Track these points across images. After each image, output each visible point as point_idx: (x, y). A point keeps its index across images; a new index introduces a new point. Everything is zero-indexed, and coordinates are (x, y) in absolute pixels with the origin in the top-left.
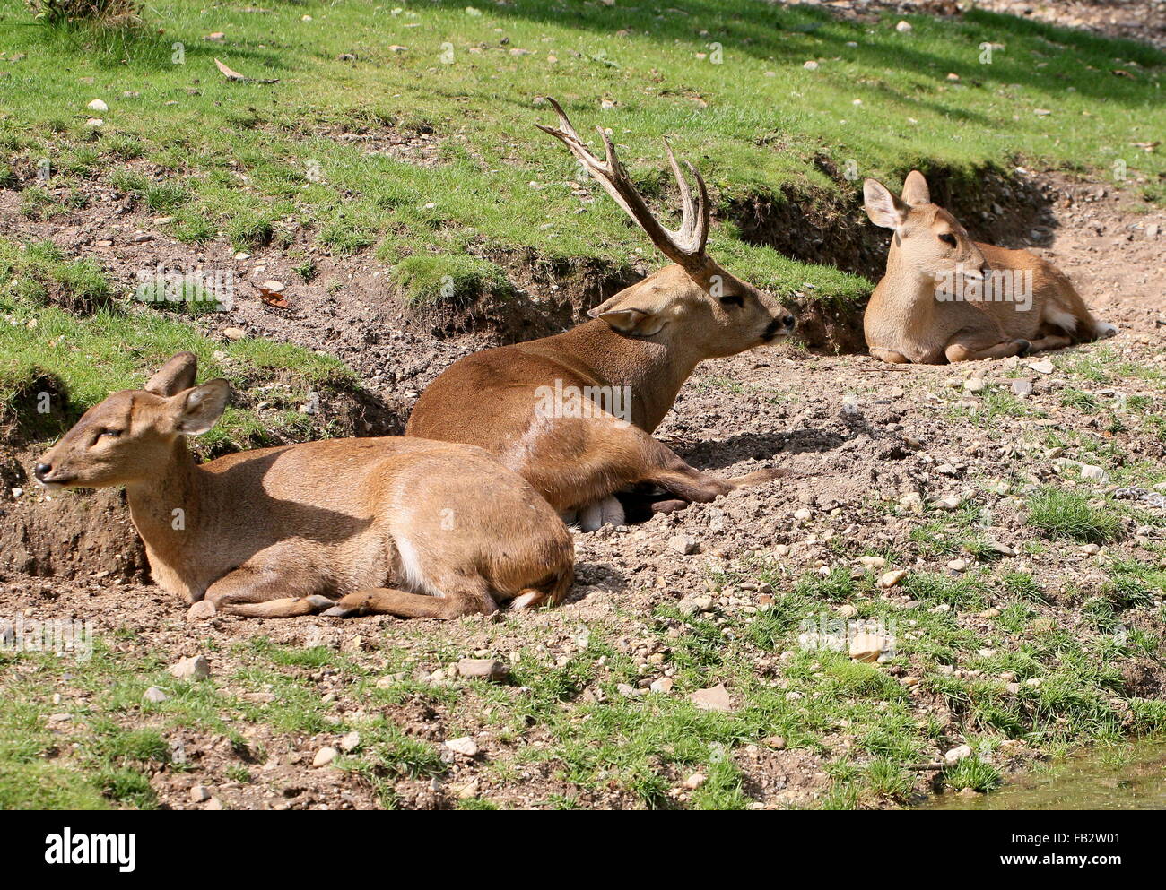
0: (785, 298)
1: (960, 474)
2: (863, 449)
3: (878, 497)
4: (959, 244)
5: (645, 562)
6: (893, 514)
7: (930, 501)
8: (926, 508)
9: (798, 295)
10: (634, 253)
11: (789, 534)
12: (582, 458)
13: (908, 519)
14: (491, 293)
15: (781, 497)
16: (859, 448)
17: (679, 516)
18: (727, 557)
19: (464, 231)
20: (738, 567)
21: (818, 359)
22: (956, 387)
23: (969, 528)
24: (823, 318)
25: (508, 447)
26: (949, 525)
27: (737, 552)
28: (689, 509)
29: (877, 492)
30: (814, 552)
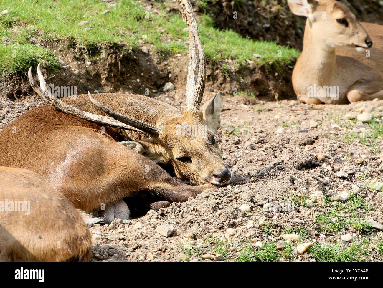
0: (241, 65)
1: (351, 177)
2: (287, 163)
3: (295, 195)
4: (350, 25)
5: (139, 243)
6: (305, 205)
7: (330, 196)
8: (327, 201)
9: (250, 62)
10: (142, 39)
11: (236, 221)
12: (102, 177)
13: (315, 208)
14: (45, 68)
15: (230, 197)
16: (285, 162)
17: (164, 212)
18: (195, 238)
19: (28, 28)
20: (201, 244)
21: (264, 104)
22: (352, 119)
23: (355, 213)
24: (267, 77)
25: (51, 171)
26: (342, 212)
27: (201, 234)
28: (171, 207)
29: (294, 191)
30: (252, 232)
